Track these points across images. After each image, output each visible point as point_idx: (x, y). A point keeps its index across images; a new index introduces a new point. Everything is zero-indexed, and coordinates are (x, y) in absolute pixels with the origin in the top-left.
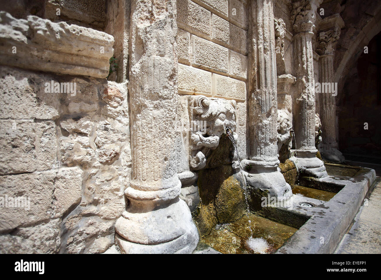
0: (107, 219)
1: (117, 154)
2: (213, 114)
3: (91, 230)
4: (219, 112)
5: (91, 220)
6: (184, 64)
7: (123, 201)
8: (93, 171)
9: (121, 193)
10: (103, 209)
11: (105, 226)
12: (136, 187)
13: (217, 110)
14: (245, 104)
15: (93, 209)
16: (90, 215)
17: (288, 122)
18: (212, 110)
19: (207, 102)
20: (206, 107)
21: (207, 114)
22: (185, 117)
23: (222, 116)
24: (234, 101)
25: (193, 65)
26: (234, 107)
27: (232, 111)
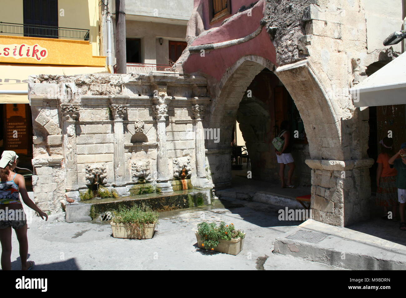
0: (61, 194)
1: (63, 180)
3: (59, 195)
5: (58, 193)
6: (83, 154)
7: (65, 190)
8: (59, 184)
9: (65, 189)
10: (61, 192)
11: (61, 195)
12: (67, 187)
14: (113, 163)
15: (59, 191)
16: (58, 192)
17: (142, 167)
18: (91, 168)
19: (89, 166)
20: (89, 167)
21: (89, 169)
22: (84, 170)
23: (94, 169)
24: (103, 163)
25: (87, 154)
26: (102, 165)
27: (99, 168)
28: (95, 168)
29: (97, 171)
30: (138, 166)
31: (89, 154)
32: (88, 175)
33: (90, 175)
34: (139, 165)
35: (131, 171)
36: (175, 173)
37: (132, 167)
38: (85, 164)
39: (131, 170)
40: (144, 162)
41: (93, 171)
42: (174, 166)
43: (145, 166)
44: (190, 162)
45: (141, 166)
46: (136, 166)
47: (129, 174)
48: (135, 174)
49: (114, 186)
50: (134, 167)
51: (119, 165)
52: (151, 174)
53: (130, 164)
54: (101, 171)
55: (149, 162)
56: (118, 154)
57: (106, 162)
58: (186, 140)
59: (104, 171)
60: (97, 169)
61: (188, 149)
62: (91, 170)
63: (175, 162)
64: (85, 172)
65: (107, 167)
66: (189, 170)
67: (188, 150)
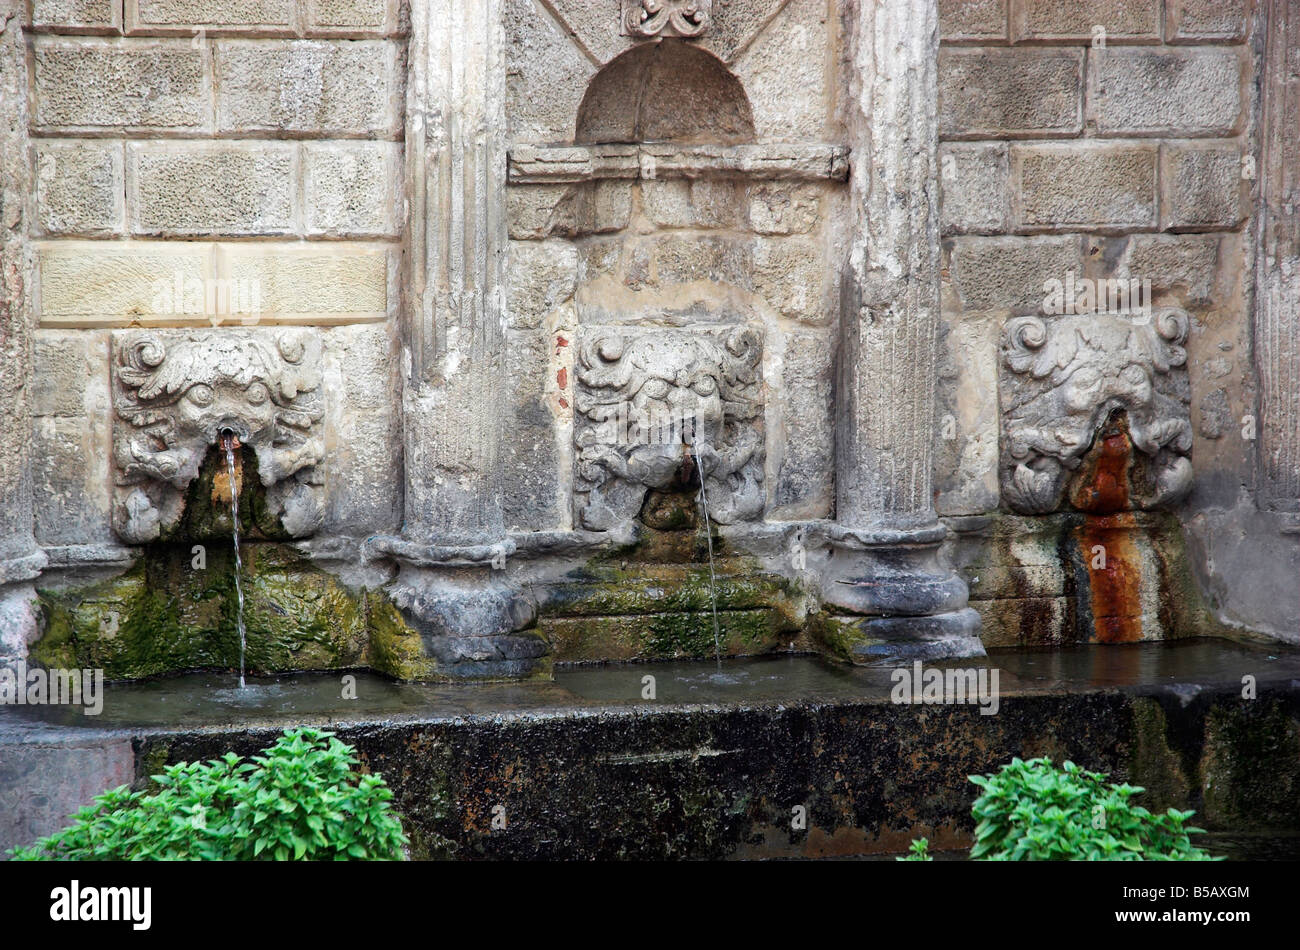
2: (170, 390)
4: (187, 385)
6: (100, 239)
13: (182, 377)
17: (678, 395)
18: (169, 378)
19: (150, 355)
20: (152, 368)
21: (152, 387)
22: (97, 393)
23: (199, 393)
24: (290, 336)
25: (135, 237)
26: (285, 357)
27: (246, 377)
28: (206, 374)
29: (226, 406)
30: (638, 381)
31: (160, 237)
32: (135, 447)
33: (163, 445)
34: (652, 370)
35: (564, 427)
36: (1021, 468)
37: (583, 383)
38: (117, 333)
39: (568, 412)
40: (706, 346)
41: (185, 403)
42: (1008, 401)
43: (706, 385)
44: (1183, 367)
45: (673, 384)
46: (620, 375)
47: (548, 458)
48: (602, 463)
49: (393, 563)
50: (598, 388)
51: (451, 365)
52: (770, 468)
53: (566, 359)
54: (266, 413)
55: (752, 348)
56: (433, 255)
57: (326, 325)
58: (1147, 136)
59: (301, 415)
60: (226, 384)
61: (1173, 231)
62: (169, 398)
63: (1019, 364)
64: (107, 413)
65: (332, 377)
66: (1171, 449)
67: (1166, 239)
